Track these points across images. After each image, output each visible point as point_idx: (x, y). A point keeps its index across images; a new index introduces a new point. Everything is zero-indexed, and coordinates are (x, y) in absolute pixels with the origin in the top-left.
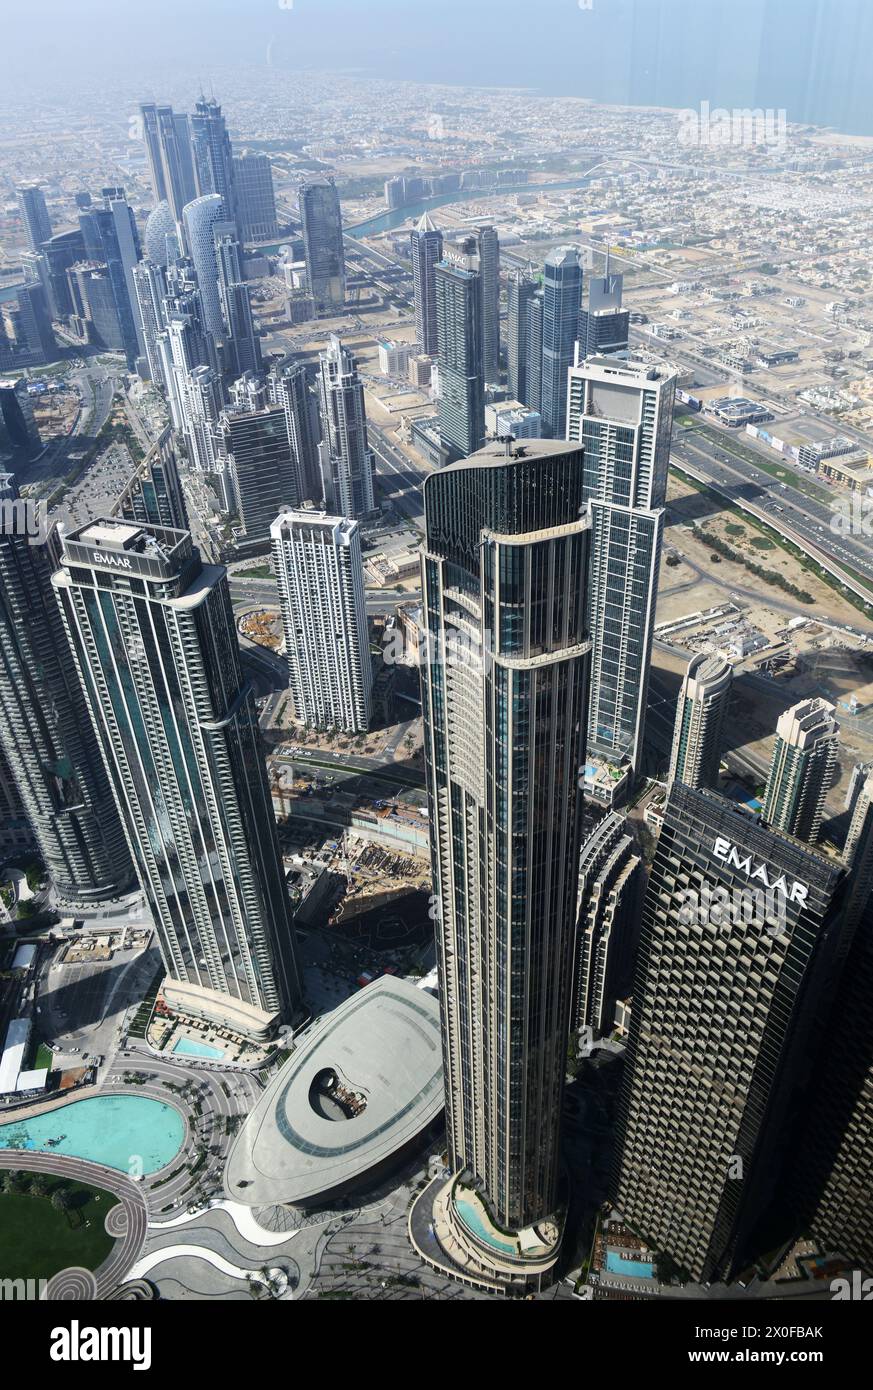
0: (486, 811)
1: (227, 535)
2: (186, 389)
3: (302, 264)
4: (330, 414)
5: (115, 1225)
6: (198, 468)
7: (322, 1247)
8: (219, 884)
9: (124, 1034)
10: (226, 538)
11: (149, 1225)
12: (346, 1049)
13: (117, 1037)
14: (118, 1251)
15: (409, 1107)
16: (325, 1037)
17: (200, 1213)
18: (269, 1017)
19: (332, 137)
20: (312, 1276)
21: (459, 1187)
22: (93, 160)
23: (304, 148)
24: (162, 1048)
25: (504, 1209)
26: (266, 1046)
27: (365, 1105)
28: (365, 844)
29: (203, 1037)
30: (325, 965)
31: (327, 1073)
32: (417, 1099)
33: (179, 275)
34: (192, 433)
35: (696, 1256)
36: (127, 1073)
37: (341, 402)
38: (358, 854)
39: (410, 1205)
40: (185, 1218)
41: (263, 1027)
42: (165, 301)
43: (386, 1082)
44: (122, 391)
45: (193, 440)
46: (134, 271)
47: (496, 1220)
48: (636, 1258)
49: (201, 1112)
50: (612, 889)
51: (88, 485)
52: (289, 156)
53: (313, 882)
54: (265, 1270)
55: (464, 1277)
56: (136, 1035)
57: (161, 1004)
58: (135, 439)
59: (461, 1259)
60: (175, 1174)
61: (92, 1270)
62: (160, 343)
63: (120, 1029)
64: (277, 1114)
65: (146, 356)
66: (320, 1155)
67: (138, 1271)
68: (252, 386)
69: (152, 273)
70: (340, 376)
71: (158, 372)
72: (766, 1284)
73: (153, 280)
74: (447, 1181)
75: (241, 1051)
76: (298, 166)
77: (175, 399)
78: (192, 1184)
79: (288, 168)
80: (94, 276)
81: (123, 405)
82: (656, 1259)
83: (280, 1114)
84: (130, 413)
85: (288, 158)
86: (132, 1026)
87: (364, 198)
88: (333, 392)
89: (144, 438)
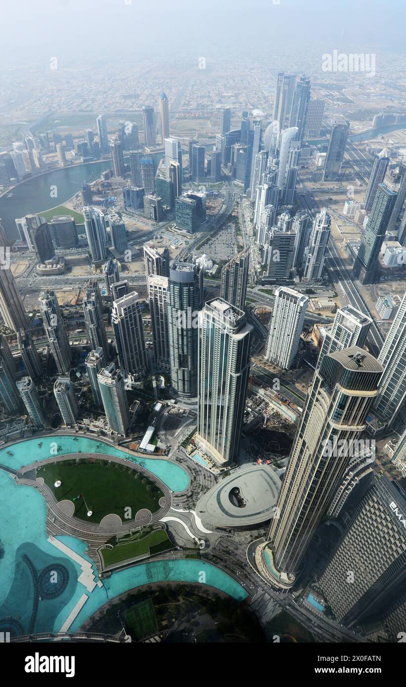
0: (312, 456)
1: (261, 273)
2: (262, 212)
3: (325, 154)
4: (314, 238)
5: (162, 502)
6: (258, 242)
7: (218, 541)
8: (222, 407)
9: (180, 444)
10: (260, 275)
11: (171, 508)
12: (245, 484)
13: (177, 444)
14: (160, 511)
15: (259, 513)
16: (240, 476)
17: (186, 511)
18: (224, 461)
19: (358, 85)
20: (213, 548)
21: (267, 547)
22: (254, 86)
23: (343, 90)
24: (189, 455)
25: (279, 563)
26: (221, 469)
27: (246, 505)
28: (275, 411)
29: (203, 457)
30: (248, 450)
31: (236, 489)
32: (263, 512)
33: (272, 161)
34: (259, 229)
35: (340, 614)
36: (177, 458)
37: (319, 236)
38: (271, 413)
39: (250, 543)
40: (181, 511)
41: (222, 463)
42: (264, 174)
43: (255, 501)
44: (239, 200)
45: (259, 232)
46: (256, 156)
47: (276, 564)
48: (319, 602)
49: (195, 480)
50: (357, 476)
51: (218, 238)
52: (336, 93)
53: (253, 419)
54: (200, 539)
55: (259, 575)
56: (183, 447)
57: (193, 440)
58: (239, 223)
59: (260, 570)
60: (182, 496)
61: (152, 513)
62: (258, 190)
63: (179, 443)
64: (218, 495)
65: (251, 189)
66: (227, 514)
67: (164, 520)
68: (287, 217)
69: (262, 158)
70: (322, 225)
71: (254, 196)
72: (363, 638)
73: (262, 161)
74: (264, 542)
75: (213, 467)
76: (338, 100)
77: (257, 211)
78: (187, 501)
79: (333, 100)
80: (241, 151)
81: (238, 207)
82: (326, 607)
83: (219, 495)
84: (240, 211)
85: (334, 95)
86: (182, 443)
87: (363, 121)
88: (318, 231)
89: (242, 223)
